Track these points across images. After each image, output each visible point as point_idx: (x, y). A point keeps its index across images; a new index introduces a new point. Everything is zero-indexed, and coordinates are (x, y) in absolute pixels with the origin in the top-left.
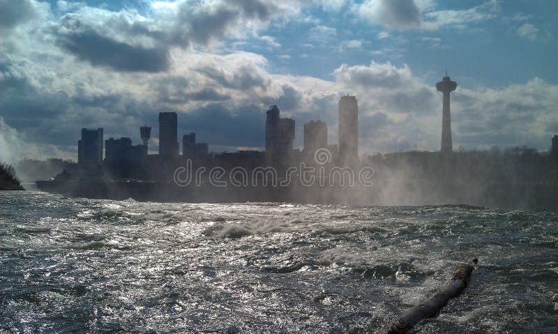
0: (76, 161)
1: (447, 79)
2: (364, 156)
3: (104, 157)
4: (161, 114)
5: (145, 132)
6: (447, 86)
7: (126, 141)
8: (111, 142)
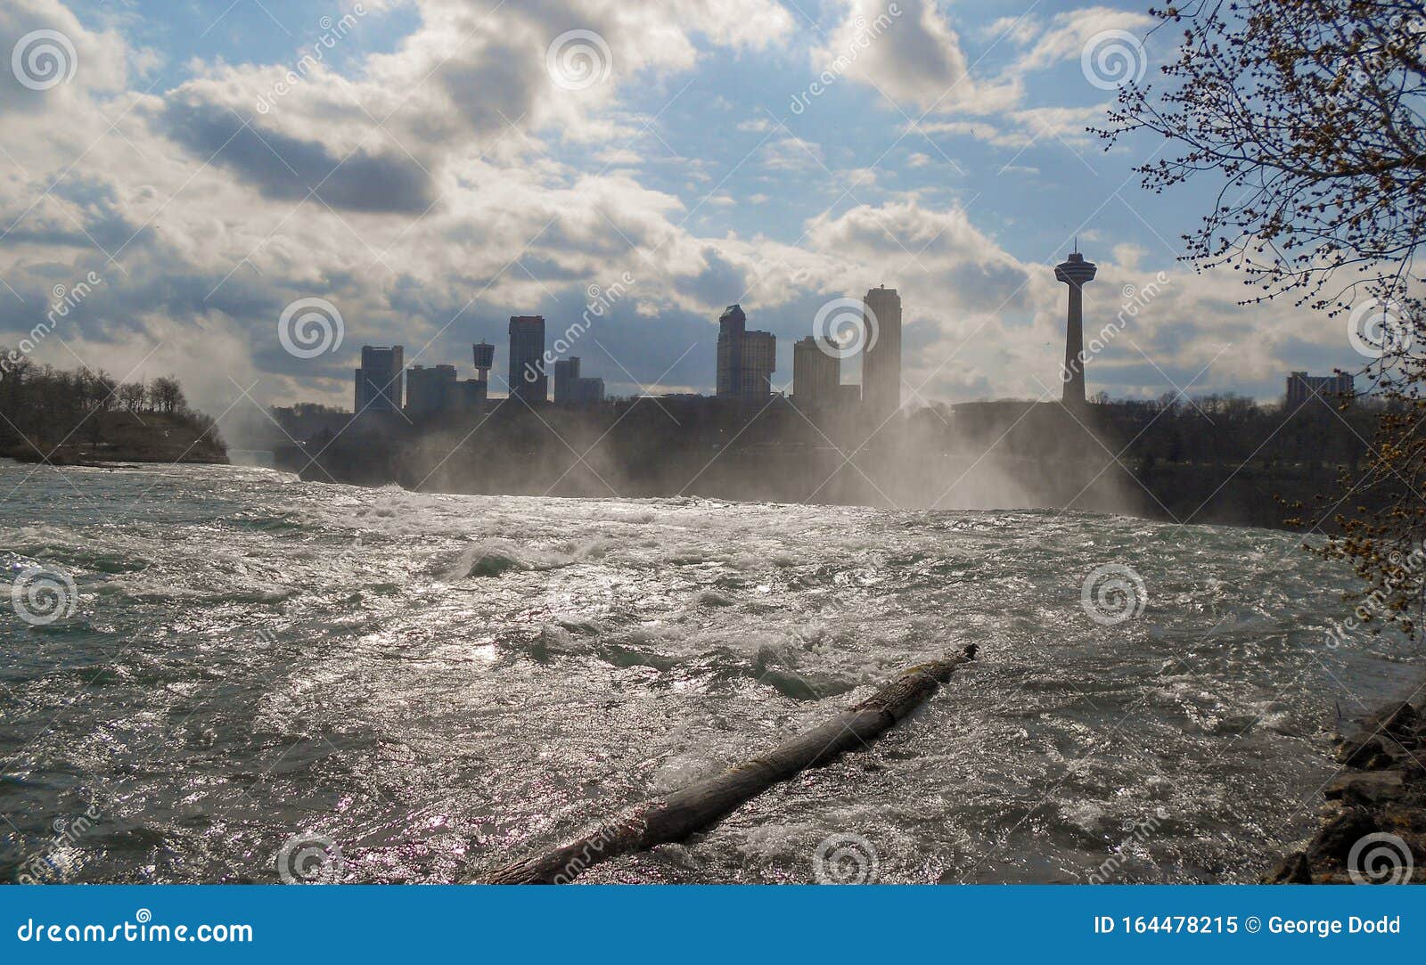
0: (352, 411)
1: (1076, 259)
2: (910, 408)
3: (404, 402)
4: (513, 320)
5: (483, 356)
6: (1076, 272)
7: (446, 372)
8: (417, 373)
